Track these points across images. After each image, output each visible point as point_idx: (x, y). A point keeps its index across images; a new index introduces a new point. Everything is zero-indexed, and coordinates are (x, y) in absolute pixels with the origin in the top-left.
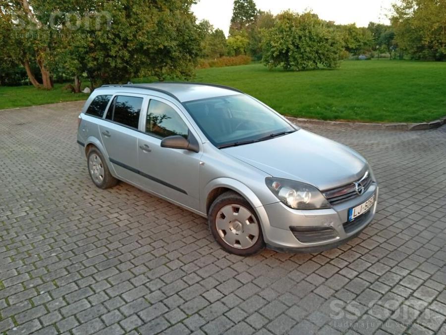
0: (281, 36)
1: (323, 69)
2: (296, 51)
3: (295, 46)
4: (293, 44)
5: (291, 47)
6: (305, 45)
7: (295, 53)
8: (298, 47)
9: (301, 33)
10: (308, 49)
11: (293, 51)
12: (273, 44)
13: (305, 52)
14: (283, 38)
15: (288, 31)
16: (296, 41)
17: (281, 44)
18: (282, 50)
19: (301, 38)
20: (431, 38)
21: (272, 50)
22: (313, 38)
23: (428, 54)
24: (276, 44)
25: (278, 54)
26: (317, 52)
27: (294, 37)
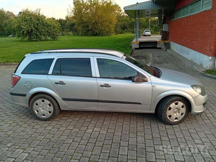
0: (26, 23)
1: (50, 40)
2: (36, 31)
3: (35, 28)
4: (34, 27)
5: (34, 29)
6: (41, 28)
7: (36, 32)
8: (37, 29)
9: (37, 22)
10: (43, 30)
11: (35, 31)
12: (23, 27)
13: (42, 31)
14: (27, 24)
15: (29, 21)
16: (35, 26)
17: (27, 27)
18: (29, 30)
19: (38, 24)
20: (92, 26)
21: (23, 30)
22: (45, 25)
23: (91, 33)
24: (24, 27)
25: (27, 32)
26: (48, 32)
27: (34, 24)
